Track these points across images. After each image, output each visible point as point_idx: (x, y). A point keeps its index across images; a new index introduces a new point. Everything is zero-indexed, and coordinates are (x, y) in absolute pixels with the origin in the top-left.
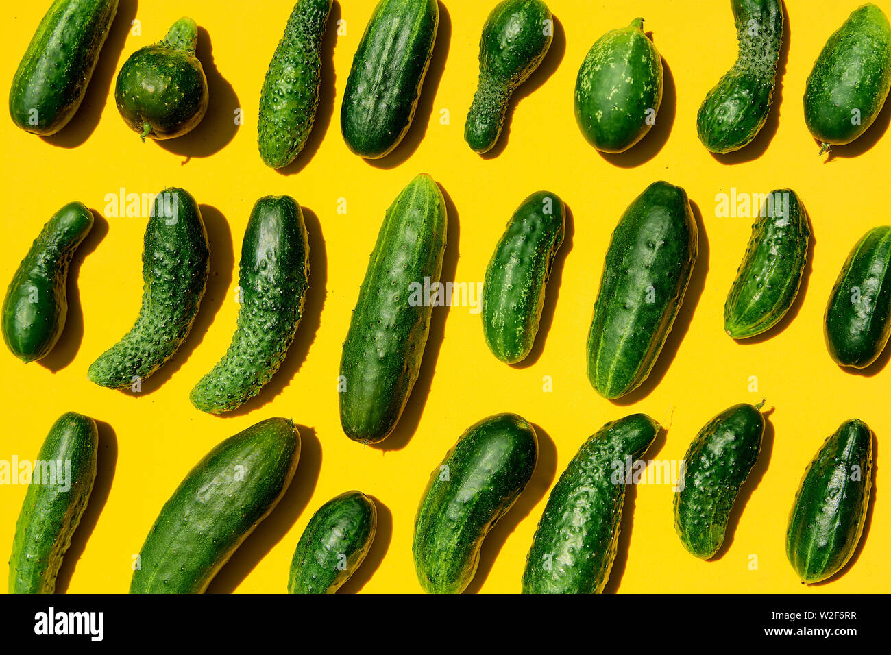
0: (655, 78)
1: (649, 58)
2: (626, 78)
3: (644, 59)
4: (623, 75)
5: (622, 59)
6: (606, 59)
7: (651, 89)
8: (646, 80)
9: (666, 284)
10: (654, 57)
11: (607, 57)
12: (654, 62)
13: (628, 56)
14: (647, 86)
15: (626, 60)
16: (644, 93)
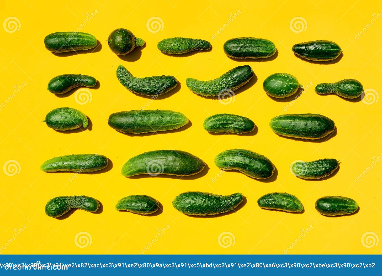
0: (287, 93)
1: (292, 90)
2: (286, 84)
3: (292, 89)
4: (286, 83)
5: (290, 82)
6: (289, 78)
7: (284, 93)
8: (286, 90)
9: (307, 128)
10: (293, 92)
11: (290, 78)
12: (292, 92)
13: (292, 84)
14: (285, 91)
15: (290, 83)
16: (283, 91)
